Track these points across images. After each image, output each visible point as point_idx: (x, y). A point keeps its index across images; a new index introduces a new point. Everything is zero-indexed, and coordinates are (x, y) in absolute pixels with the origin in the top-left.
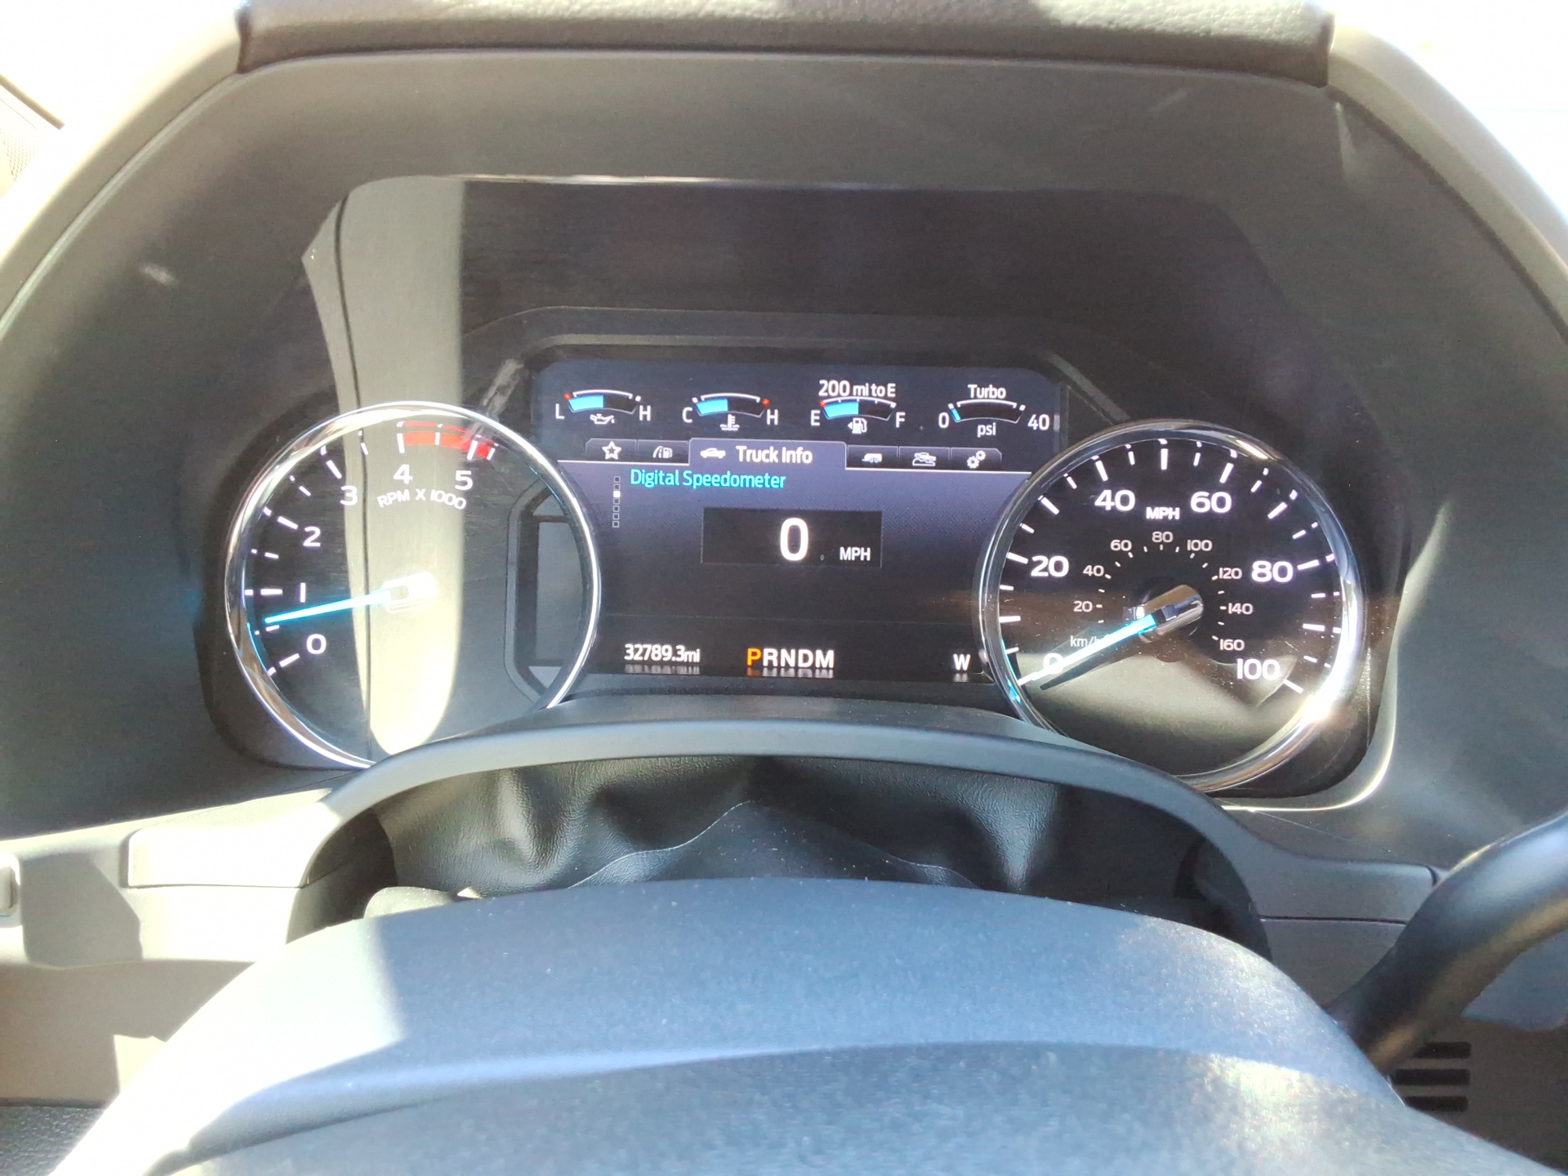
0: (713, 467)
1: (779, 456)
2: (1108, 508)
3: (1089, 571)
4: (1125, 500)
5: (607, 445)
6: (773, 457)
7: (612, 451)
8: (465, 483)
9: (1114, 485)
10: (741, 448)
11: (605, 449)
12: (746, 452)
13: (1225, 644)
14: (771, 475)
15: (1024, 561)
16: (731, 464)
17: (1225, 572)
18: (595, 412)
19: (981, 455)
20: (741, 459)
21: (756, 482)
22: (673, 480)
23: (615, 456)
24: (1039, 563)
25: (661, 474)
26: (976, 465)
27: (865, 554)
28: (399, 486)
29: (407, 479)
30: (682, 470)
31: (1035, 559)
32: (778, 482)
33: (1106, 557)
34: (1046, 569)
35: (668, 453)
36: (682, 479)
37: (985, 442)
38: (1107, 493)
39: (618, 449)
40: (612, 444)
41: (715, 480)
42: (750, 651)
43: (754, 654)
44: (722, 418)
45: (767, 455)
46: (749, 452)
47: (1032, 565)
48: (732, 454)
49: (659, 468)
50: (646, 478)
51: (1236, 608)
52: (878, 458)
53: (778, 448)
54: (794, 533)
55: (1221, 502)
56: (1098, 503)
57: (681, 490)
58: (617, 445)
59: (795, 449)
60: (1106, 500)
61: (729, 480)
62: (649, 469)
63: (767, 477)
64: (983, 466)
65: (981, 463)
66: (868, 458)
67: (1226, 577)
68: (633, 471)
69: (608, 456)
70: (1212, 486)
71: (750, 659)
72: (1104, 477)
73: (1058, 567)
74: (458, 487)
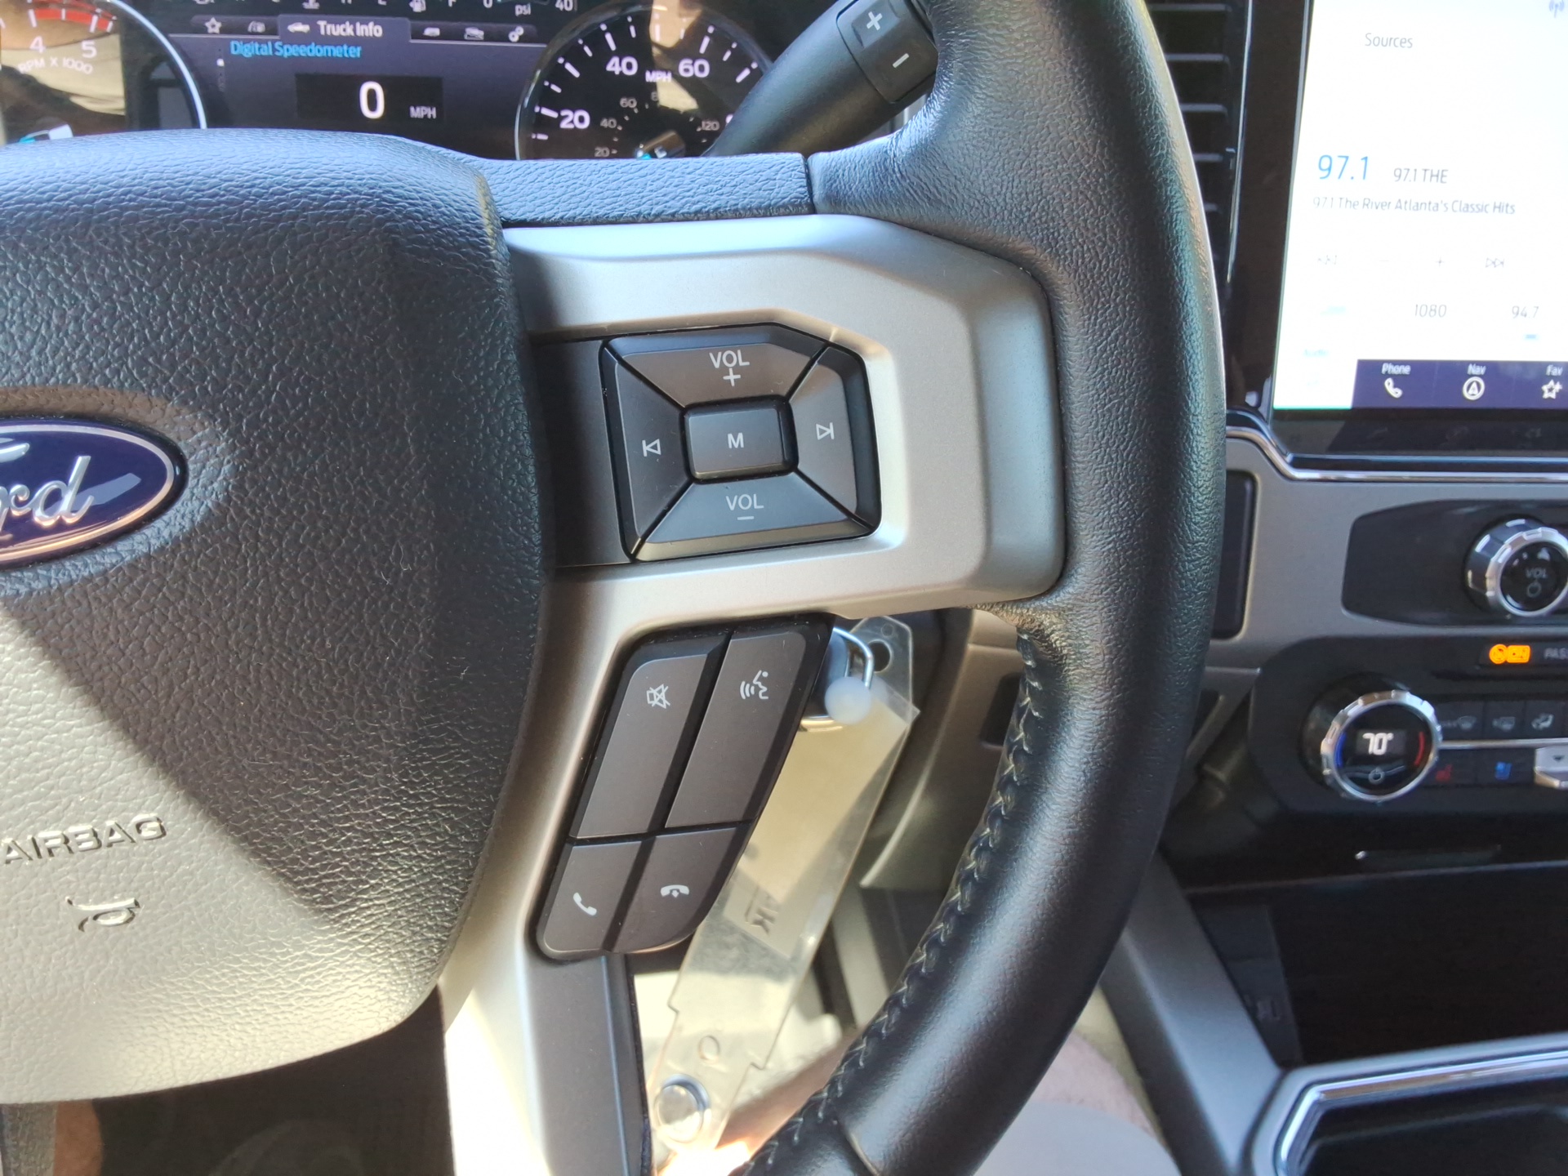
0: (300, 39)
1: (355, 30)
2: (617, 73)
3: (605, 123)
4: (629, 66)
5: (208, 20)
6: (350, 31)
7: (213, 26)
8: (89, 52)
9: (621, 53)
10: (322, 23)
11: (208, 24)
12: (326, 27)
14: (349, 46)
15: (554, 115)
16: (314, 37)
17: (706, 125)
19: (520, 31)
20: (322, 32)
21: (337, 52)
22: (266, 51)
23: (217, 30)
24: (566, 116)
25: (257, 45)
26: (516, 39)
27: (432, 113)
28: (35, 54)
29: (41, 48)
30: (273, 42)
31: (563, 113)
32: (355, 52)
33: (618, 113)
34: (572, 122)
35: (260, 28)
36: (274, 50)
37: (522, 20)
38: (615, 60)
39: (218, 25)
40: (213, 20)
41: (302, 51)
45: (344, 29)
46: (329, 27)
47: (561, 118)
48: (315, 29)
49: (255, 41)
50: (244, 49)
52: (436, 32)
53: (353, 23)
54: (372, 95)
55: (701, 68)
56: (609, 68)
57: (274, 60)
58: (217, 20)
59: (367, 24)
60: (615, 66)
61: (314, 51)
62: (246, 42)
63: (345, 47)
64: (522, 39)
65: (521, 37)
66: (428, 32)
67: (707, 129)
68: (233, 43)
69: (210, 30)
70: (695, 56)
72: (613, 47)
73: (581, 119)
74: (85, 56)
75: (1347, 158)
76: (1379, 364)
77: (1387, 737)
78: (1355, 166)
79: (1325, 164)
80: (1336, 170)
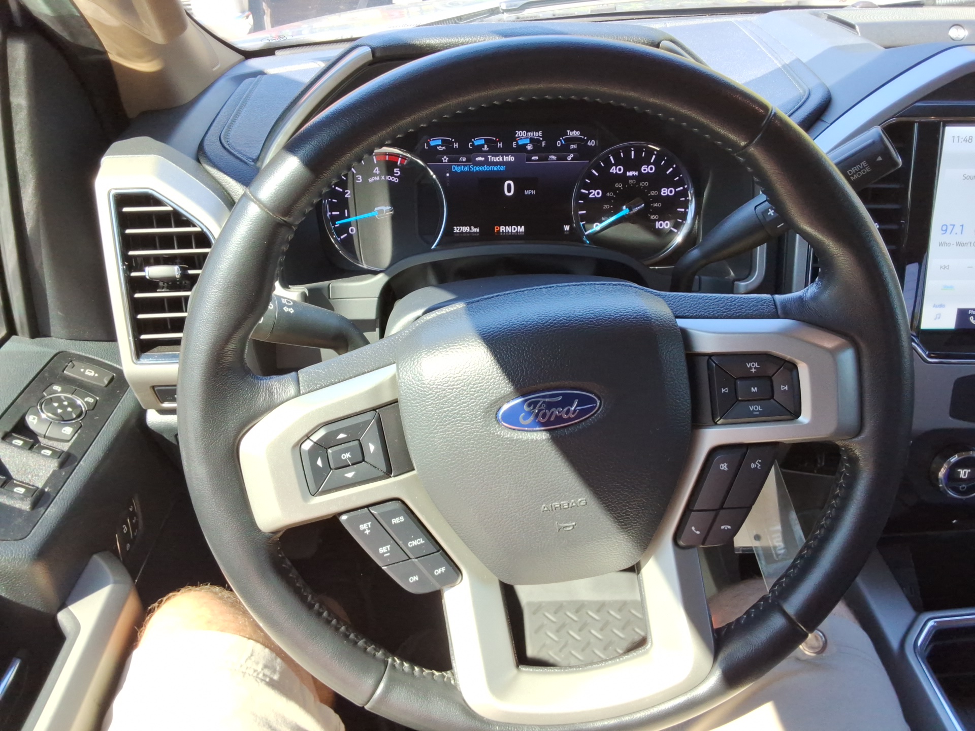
0: (480, 164)
1: (503, 159)
2: (614, 173)
3: (608, 194)
4: (620, 170)
5: (443, 157)
6: (501, 159)
7: (445, 159)
8: (397, 173)
9: (616, 165)
10: (490, 157)
11: (443, 159)
12: (491, 158)
13: (652, 217)
14: (500, 166)
15: (587, 192)
16: (487, 163)
17: (652, 193)
18: (439, 145)
19: (572, 155)
20: (490, 160)
21: (495, 168)
22: (467, 169)
23: (446, 161)
24: (592, 192)
25: (463, 167)
26: (570, 159)
27: (533, 192)
28: (376, 175)
29: (378, 172)
30: (470, 165)
31: (590, 191)
32: (503, 168)
33: (614, 190)
34: (594, 195)
35: (464, 159)
36: (470, 169)
37: (573, 151)
38: (614, 167)
39: (447, 159)
40: (445, 157)
41: (481, 168)
42: (496, 227)
43: (497, 228)
44: (483, 146)
45: (499, 159)
46: (492, 158)
47: (590, 193)
48: (487, 159)
49: (462, 165)
50: (457, 169)
51: (656, 205)
52: (537, 158)
53: (502, 156)
54: (509, 186)
55: (651, 169)
56: (611, 171)
57: (470, 173)
58: (447, 157)
59: (508, 156)
60: (613, 170)
61: (486, 168)
62: (458, 165)
63: (499, 166)
64: (573, 159)
65: (572, 158)
66: (533, 158)
67: (653, 194)
68: (453, 166)
69: (444, 161)
70: (648, 164)
71: (496, 230)
72: (613, 162)
73: (598, 193)
74: (395, 175)
75: (954, 225)
76: (967, 310)
77: (967, 471)
78: (958, 229)
79: (944, 228)
80: (949, 231)
